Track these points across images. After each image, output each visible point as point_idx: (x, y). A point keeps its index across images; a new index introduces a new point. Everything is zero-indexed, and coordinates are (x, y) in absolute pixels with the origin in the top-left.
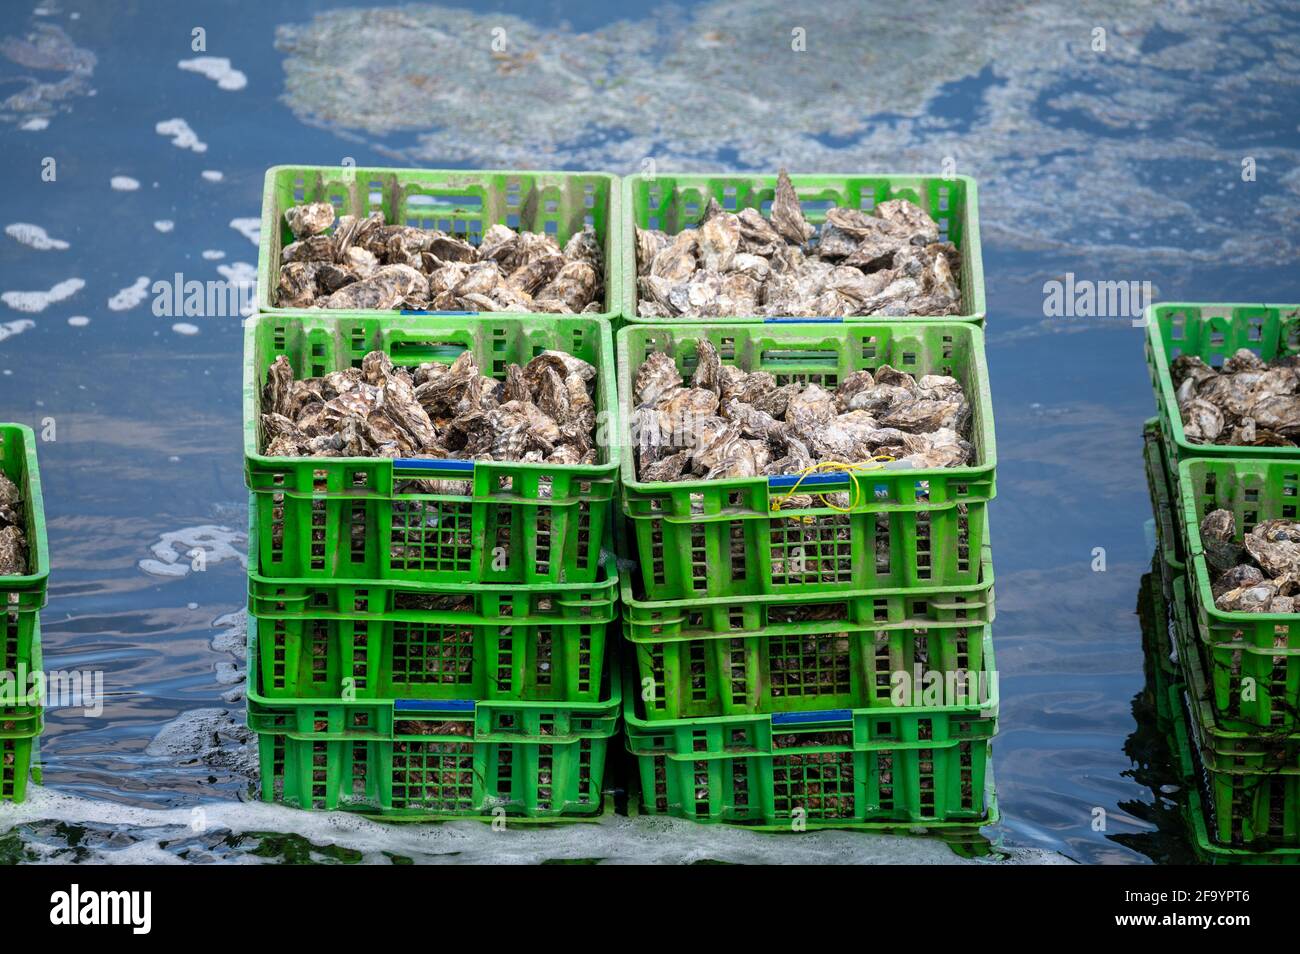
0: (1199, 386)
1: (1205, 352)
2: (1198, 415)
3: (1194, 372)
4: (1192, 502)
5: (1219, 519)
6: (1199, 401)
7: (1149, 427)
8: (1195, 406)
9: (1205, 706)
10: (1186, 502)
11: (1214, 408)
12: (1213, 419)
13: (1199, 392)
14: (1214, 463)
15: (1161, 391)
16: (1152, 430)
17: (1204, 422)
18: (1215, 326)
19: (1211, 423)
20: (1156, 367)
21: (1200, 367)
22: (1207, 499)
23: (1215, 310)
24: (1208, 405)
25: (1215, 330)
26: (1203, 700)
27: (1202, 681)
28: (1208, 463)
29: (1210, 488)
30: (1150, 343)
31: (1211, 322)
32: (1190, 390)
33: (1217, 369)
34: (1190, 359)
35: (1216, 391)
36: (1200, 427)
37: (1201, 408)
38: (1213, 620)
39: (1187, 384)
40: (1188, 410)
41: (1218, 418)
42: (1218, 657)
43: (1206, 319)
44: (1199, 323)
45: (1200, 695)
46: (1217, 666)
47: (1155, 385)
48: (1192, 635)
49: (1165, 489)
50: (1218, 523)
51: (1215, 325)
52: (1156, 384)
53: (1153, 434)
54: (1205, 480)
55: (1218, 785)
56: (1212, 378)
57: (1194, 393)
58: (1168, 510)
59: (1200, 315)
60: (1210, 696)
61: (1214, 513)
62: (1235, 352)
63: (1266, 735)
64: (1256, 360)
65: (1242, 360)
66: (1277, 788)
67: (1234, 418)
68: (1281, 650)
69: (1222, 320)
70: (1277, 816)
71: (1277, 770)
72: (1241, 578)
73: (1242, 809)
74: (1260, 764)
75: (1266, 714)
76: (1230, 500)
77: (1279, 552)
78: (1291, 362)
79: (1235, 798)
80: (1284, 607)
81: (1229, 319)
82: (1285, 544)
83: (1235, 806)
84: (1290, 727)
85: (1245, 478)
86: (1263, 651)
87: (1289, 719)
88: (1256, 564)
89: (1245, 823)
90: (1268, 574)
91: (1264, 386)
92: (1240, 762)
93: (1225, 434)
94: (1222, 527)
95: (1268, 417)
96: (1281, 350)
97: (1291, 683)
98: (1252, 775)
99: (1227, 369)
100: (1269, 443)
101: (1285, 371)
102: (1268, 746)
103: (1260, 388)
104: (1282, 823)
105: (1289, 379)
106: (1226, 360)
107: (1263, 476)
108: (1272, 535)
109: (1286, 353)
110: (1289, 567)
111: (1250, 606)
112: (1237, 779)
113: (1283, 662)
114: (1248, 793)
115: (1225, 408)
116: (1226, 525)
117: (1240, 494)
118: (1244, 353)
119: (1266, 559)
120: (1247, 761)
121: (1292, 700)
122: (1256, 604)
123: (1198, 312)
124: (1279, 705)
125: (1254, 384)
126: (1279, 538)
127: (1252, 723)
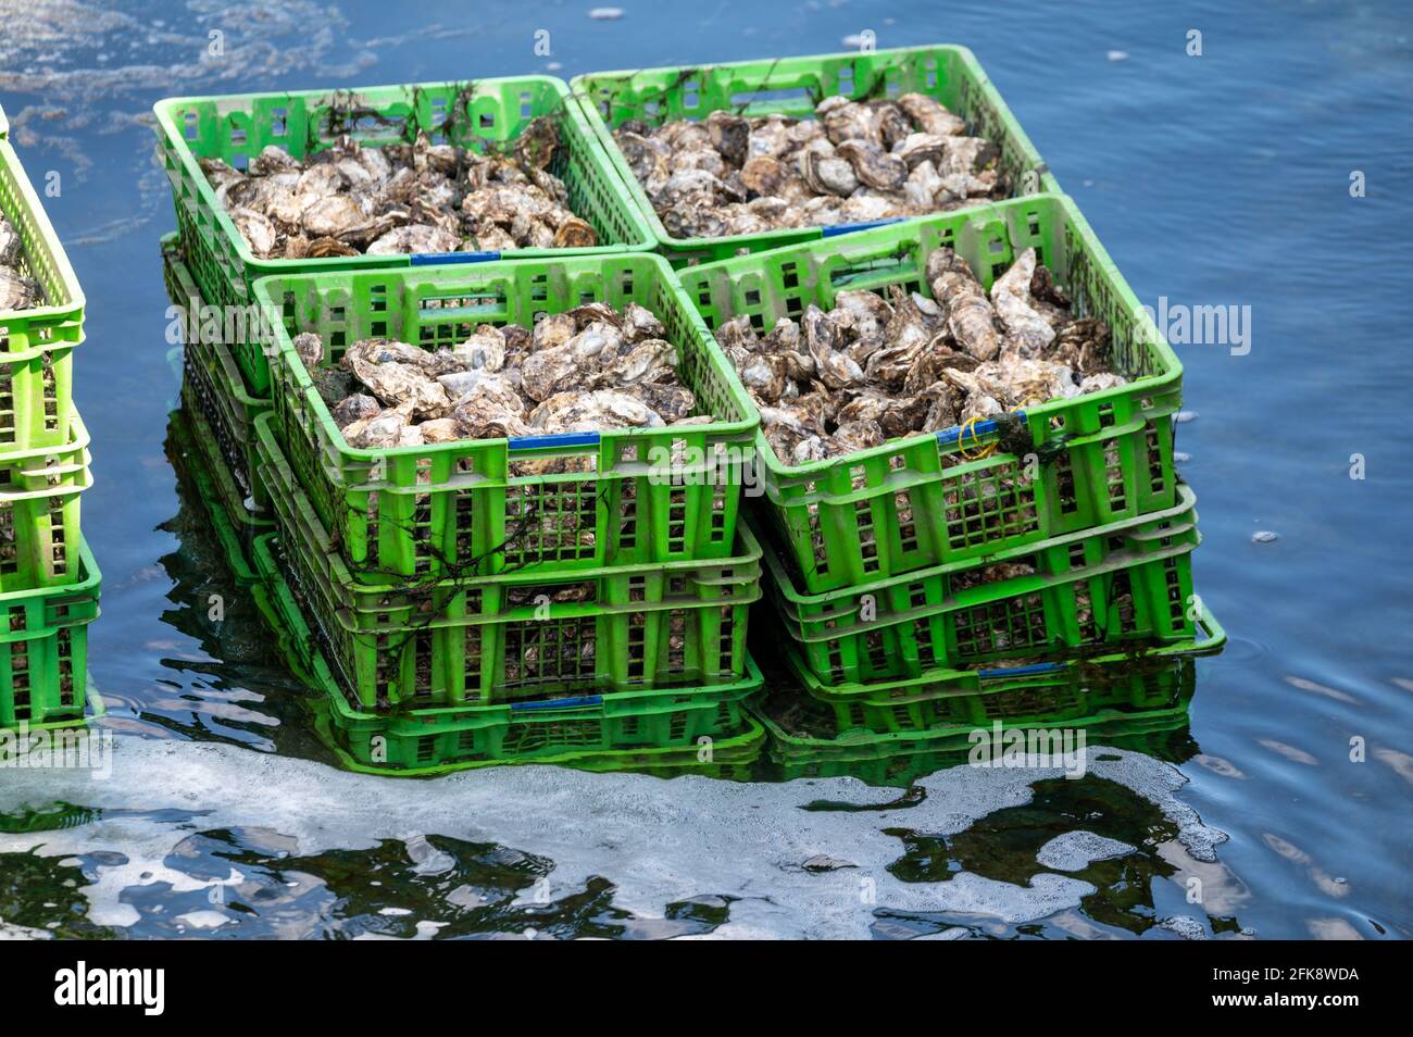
0: (233, 193)
1: (226, 152)
2: (247, 227)
3: (219, 177)
5: (309, 344)
6: (241, 209)
8: (240, 216)
9: (334, 560)
11: (261, 217)
12: (262, 229)
13: (236, 200)
14: (290, 280)
17: (254, 234)
18: (235, 122)
19: (262, 235)
20: (186, 173)
21: (225, 170)
23: (228, 105)
24: (254, 214)
25: (235, 126)
26: (331, 553)
27: (322, 531)
29: (290, 308)
30: (170, 146)
31: (230, 117)
33: (244, 171)
34: (212, 162)
35: (259, 197)
36: (251, 240)
37: (247, 218)
38: (347, 459)
39: (221, 192)
41: (268, 228)
42: (353, 502)
43: (223, 114)
44: (215, 119)
46: (351, 512)
50: (307, 349)
51: (235, 120)
52: (189, 192)
54: (283, 300)
55: (357, 648)
57: (230, 201)
59: (216, 110)
60: (340, 548)
61: (298, 338)
62: (261, 151)
63: (412, 585)
64: (287, 158)
65: (272, 159)
66: (423, 644)
67: (284, 227)
68: (423, 488)
69: (243, 115)
70: (425, 676)
71: (427, 624)
72: (358, 410)
73: (388, 671)
74: (406, 619)
75: (409, 562)
76: (313, 321)
77: (392, 376)
78: (327, 157)
79: (378, 661)
80: (413, 440)
81: (249, 113)
82: (393, 365)
83: (380, 669)
84: (437, 574)
85: (328, 295)
86: (406, 491)
87: (435, 564)
88: (369, 392)
89: (392, 688)
90: (386, 403)
91: (307, 188)
92: (384, 619)
93: (279, 248)
94: (313, 354)
95: (320, 223)
96: (311, 144)
97: (436, 524)
98: (399, 632)
99: (254, 171)
100: (331, 253)
101: (326, 169)
102: (413, 598)
103: (303, 191)
104: (429, 683)
105: (332, 177)
106: (252, 161)
107: (349, 291)
108: (373, 358)
109: (319, 148)
110: (408, 392)
111: (378, 441)
112: (381, 638)
113: (426, 500)
114: (394, 653)
115: (273, 216)
116: (317, 350)
117: (325, 315)
118: (272, 151)
119: (379, 385)
120: (392, 618)
121: (437, 542)
122: (385, 437)
123: (213, 107)
124: (423, 550)
125: (295, 186)
126: (381, 361)
127: (394, 574)
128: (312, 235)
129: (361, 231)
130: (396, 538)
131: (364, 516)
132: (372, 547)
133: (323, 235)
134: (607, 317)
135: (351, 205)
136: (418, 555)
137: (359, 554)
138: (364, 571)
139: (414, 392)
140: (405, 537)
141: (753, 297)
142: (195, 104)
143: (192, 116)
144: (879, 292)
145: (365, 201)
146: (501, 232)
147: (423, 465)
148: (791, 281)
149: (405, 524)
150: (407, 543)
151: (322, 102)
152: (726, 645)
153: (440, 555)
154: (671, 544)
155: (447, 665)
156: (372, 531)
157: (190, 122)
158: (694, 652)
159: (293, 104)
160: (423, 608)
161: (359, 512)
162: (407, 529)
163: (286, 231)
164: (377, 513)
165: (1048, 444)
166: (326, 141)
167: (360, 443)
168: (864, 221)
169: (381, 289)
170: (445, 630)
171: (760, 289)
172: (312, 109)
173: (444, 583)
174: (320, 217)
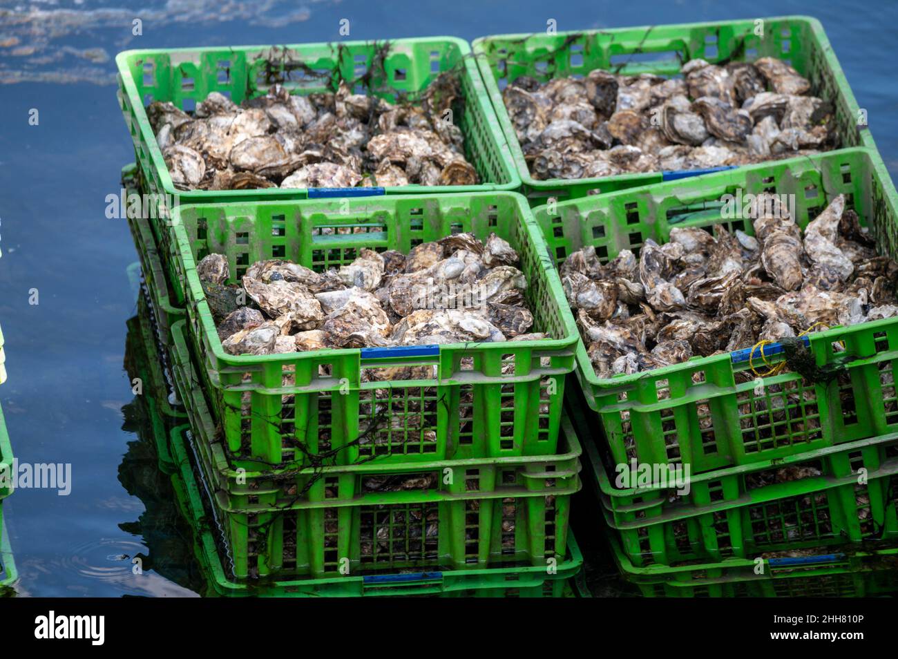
0: (176, 132)
1: (178, 97)
2: (180, 161)
3: (169, 118)
4: (188, 248)
5: (214, 264)
6: (179, 147)
7: (126, 174)
8: (176, 152)
9: (217, 448)
10: (183, 249)
11: (194, 153)
12: (194, 164)
13: (177, 138)
14: (203, 209)
15: (142, 139)
16: (131, 177)
17: (186, 168)
18: (184, 71)
19: (194, 169)
20: (133, 115)
21: (174, 112)
22: (200, 244)
23: (180, 56)
24: (188, 151)
25: (185, 75)
26: (214, 442)
27: (211, 423)
28: (198, 209)
29: (202, 233)
30: (125, 91)
31: (181, 68)
32: (168, 137)
33: (190, 113)
34: (163, 105)
35: (195, 136)
36: (183, 172)
37: (182, 154)
38: (223, 364)
39: (165, 131)
40: (169, 157)
41: (199, 163)
42: (229, 400)
43: (175, 64)
44: (168, 68)
45: (211, 438)
46: (228, 409)
47: (134, 132)
48: (196, 378)
49: (150, 236)
50: (213, 267)
51: (186, 70)
52: (135, 130)
53: (132, 181)
54: (196, 226)
55: (233, 525)
56: (187, 123)
57: (172, 138)
58: (157, 257)
59: (169, 61)
60: (221, 439)
61: (207, 258)
62: (206, 97)
63: (278, 472)
64: (227, 103)
65: (214, 103)
66: (289, 523)
67: (214, 162)
68: (288, 389)
69: (191, 66)
70: (290, 550)
71: (290, 506)
72: (243, 321)
73: (257, 546)
74: (273, 501)
75: (276, 452)
76: (222, 244)
77: (276, 293)
78: (261, 103)
79: (250, 536)
80: (287, 346)
81: (197, 64)
82: (281, 284)
83: (250, 544)
84: (300, 463)
85: (235, 222)
86: (272, 391)
87: (299, 455)
88: (256, 306)
89: (261, 559)
90: (269, 315)
91: (240, 129)
92: (254, 501)
93: (208, 179)
94: (217, 272)
95: (245, 159)
96: (250, 91)
97: (300, 420)
98: (266, 512)
99: (200, 113)
100: (251, 185)
101: (257, 113)
102: (280, 483)
103: (236, 131)
104: (295, 556)
105: (262, 120)
106: (199, 105)
107: (252, 219)
108: (266, 276)
109: (256, 95)
110: (288, 307)
111: (255, 348)
112: (252, 518)
113: (291, 400)
114: (262, 530)
115: (205, 153)
116: (221, 269)
117: (232, 238)
118: (215, 96)
119: (264, 300)
120: (261, 500)
121: (300, 436)
122: (261, 345)
123: (167, 58)
124: (289, 442)
125: (229, 128)
126: (273, 278)
127: (264, 462)
128: (237, 169)
129: (277, 167)
130: (266, 432)
131: (238, 413)
132: (246, 439)
133: (244, 170)
134: (471, 246)
135: (273, 144)
136: (285, 447)
137: (234, 444)
138: (238, 459)
139: (293, 306)
140: (272, 430)
141: (599, 231)
142: (151, 56)
143: (149, 65)
144: (709, 229)
145: (288, 141)
146: (397, 170)
147: (291, 369)
148: (633, 218)
149: (273, 420)
150: (275, 438)
151: (260, 56)
152: (550, 530)
153: (303, 448)
154: (502, 442)
155: (309, 541)
156: (245, 425)
157: (146, 70)
158: (524, 535)
159: (236, 57)
160: (290, 492)
161: (234, 409)
162: (274, 424)
163: (216, 166)
164: (249, 410)
165: (830, 365)
166: (263, 89)
167: (240, 349)
168: (703, 167)
169: (282, 218)
170: (307, 511)
171: (604, 224)
172: (251, 62)
173: (305, 471)
174: (246, 154)
